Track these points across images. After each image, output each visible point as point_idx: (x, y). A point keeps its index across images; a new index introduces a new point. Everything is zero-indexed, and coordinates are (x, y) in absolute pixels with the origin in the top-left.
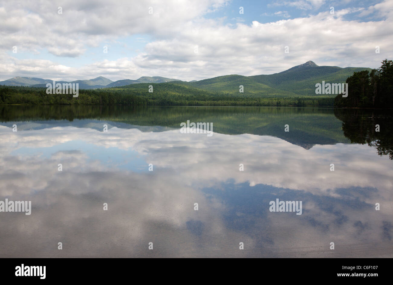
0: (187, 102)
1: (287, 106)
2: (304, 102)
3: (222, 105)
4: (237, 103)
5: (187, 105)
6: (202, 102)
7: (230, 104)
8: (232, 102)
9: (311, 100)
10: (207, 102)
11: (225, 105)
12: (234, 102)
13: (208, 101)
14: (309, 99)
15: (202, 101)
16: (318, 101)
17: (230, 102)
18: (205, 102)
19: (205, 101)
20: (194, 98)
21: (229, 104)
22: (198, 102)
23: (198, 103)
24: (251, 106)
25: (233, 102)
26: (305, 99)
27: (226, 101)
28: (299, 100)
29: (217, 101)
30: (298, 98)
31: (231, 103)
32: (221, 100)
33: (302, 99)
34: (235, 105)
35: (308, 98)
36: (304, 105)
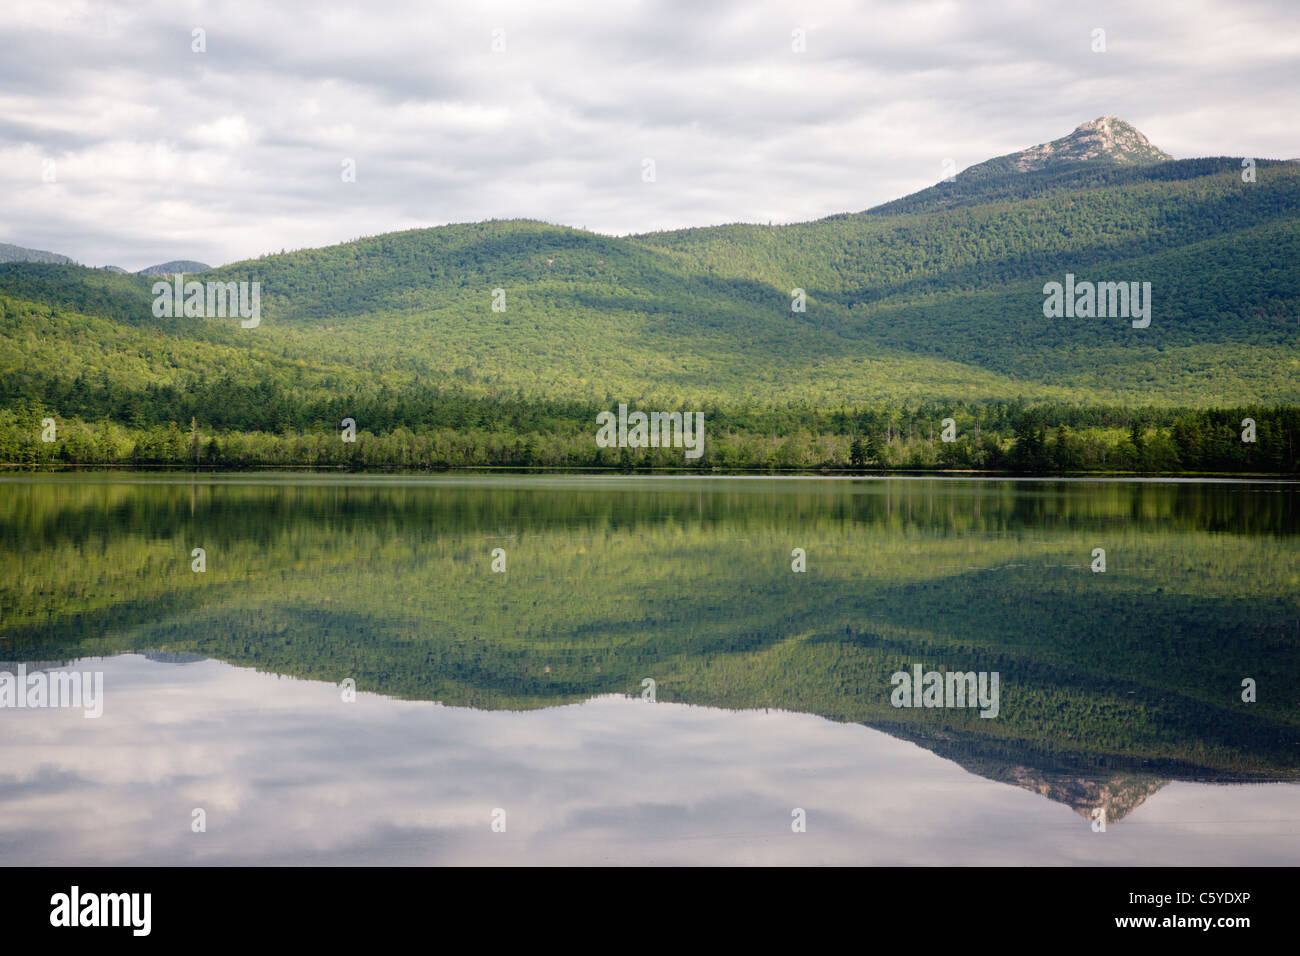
0: (124, 441)
1: (934, 470)
2: (1061, 440)
3: (413, 467)
4: (536, 450)
5: (118, 465)
6: (250, 441)
7: (480, 454)
8: (495, 444)
9: (1120, 424)
10: (291, 440)
11: (441, 467)
12: (511, 443)
13: (300, 431)
14: (1104, 418)
15: (248, 428)
16: (1177, 434)
17: (476, 437)
18: (275, 439)
19: (278, 432)
20: (185, 407)
21: (469, 452)
22: (220, 441)
23: (212, 447)
24: (648, 472)
25: (504, 438)
26: (1074, 419)
27: (453, 435)
28: (1024, 423)
29: (377, 434)
30: (1014, 408)
31: (490, 451)
32: (408, 424)
33: (1050, 417)
34: (521, 462)
35: (1093, 412)
36: (1065, 461)
